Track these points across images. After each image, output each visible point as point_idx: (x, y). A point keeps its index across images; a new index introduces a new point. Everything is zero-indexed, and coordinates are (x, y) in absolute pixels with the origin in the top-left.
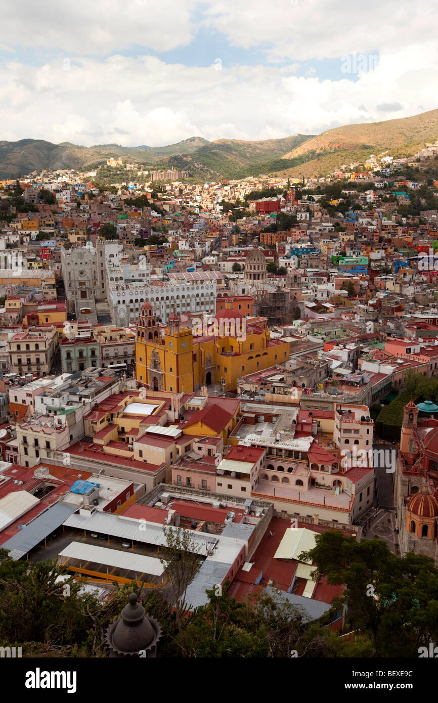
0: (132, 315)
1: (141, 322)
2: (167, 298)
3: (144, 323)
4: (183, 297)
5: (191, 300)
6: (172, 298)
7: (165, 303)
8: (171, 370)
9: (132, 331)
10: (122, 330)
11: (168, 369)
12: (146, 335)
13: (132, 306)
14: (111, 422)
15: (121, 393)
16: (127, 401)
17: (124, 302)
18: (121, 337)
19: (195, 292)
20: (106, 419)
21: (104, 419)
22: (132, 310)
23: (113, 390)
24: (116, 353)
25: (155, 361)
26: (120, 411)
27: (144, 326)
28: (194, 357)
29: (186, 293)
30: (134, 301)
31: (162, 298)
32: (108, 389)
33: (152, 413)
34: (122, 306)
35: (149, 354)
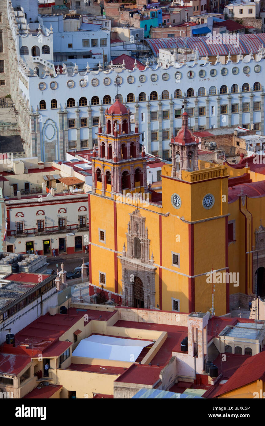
0: (74, 135)
1: (103, 148)
2: (154, 95)
3: (110, 149)
4: (190, 92)
5: (208, 101)
6: (165, 95)
7: (149, 106)
8: (176, 260)
9: (77, 170)
10: (52, 169)
11: (168, 258)
12: (116, 179)
13: (73, 113)
14: (44, 379)
15: (63, 310)
16: (78, 331)
17: (54, 103)
18: (49, 184)
19: (218, 82)
20: (32, 372)
21: (28, 372)
22: (71, 124)
23: (46, 304)
24: (40, 223)
25: (137, 241)
26: (65, 353)
27: (110, 157)
28: (230, 228)
29: (196, 84)
30: (77, 101)
31: (142, 96)
32: (35, 303)
33: (139, 359)
34: (49, 113)
35: (124, 222)
